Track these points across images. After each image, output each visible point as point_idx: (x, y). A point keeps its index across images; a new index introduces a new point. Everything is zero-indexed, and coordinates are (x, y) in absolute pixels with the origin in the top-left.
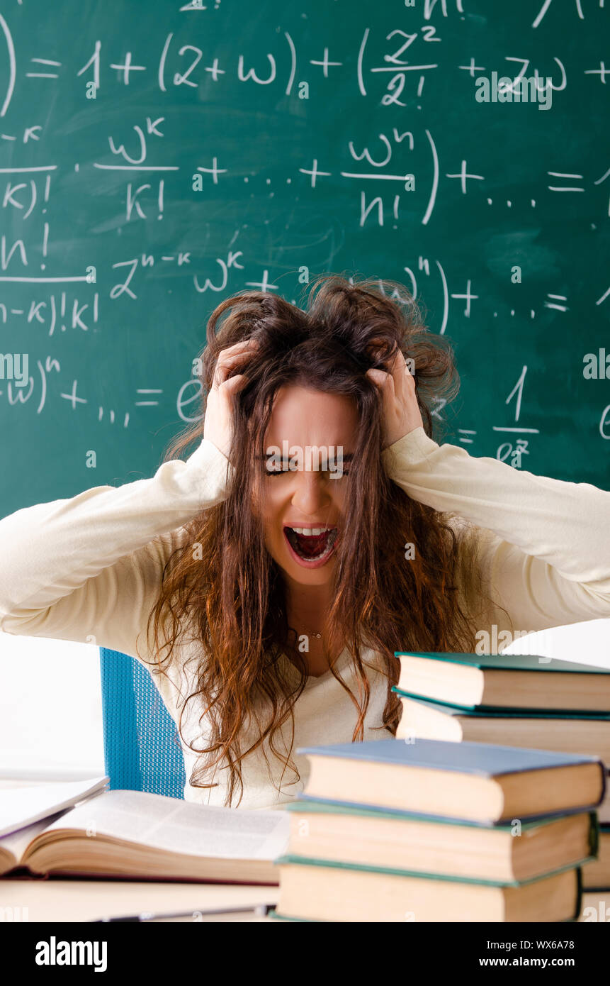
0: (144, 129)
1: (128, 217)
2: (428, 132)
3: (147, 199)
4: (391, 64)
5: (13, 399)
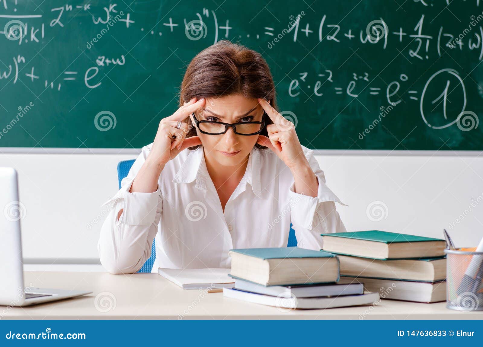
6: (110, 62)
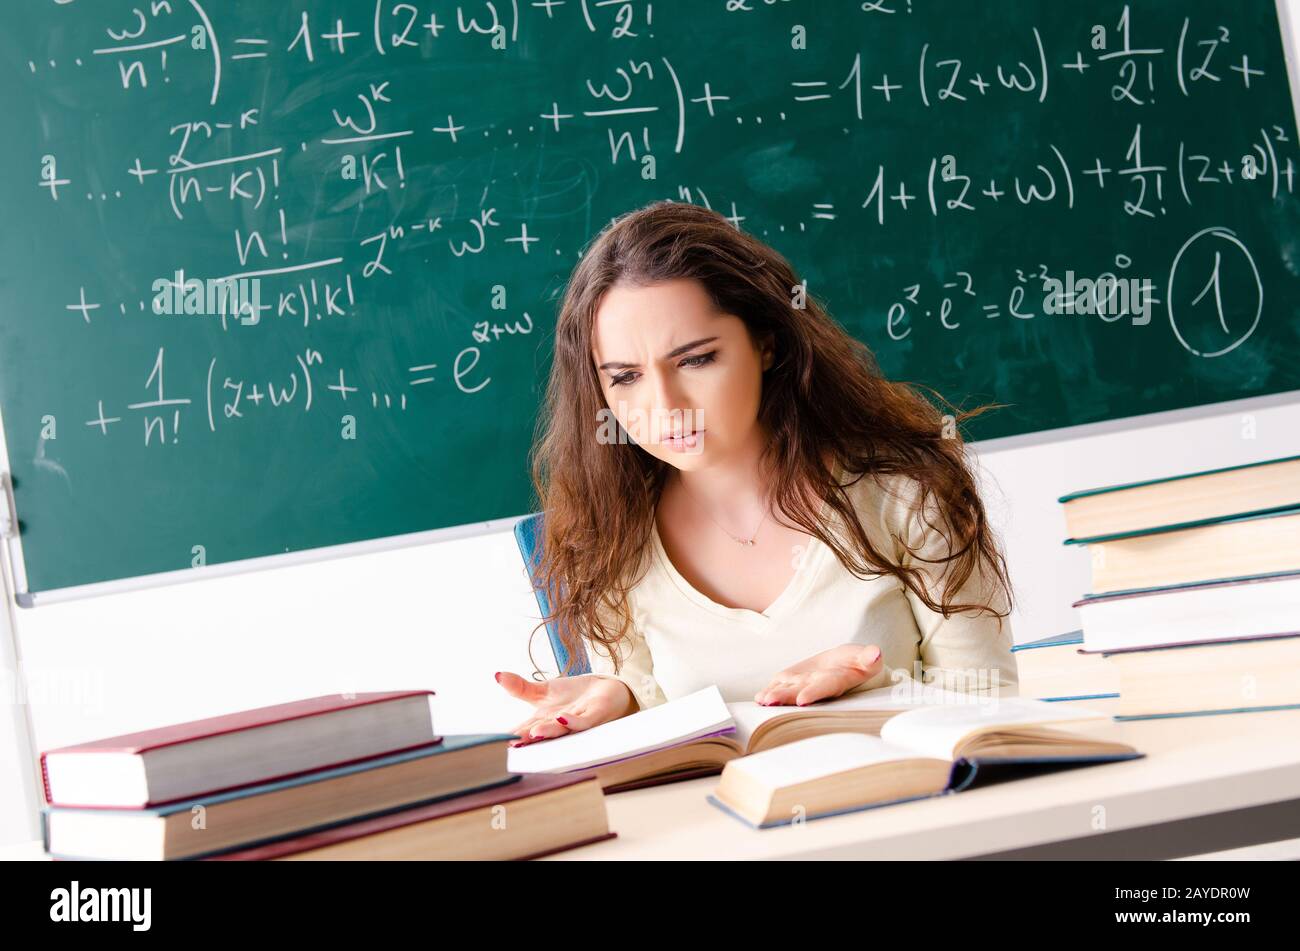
0: (370, 98)
1: (368, 191)
2: (665, 60)
3: (386, 168)
5: (277, 401)
6: (502, 331)
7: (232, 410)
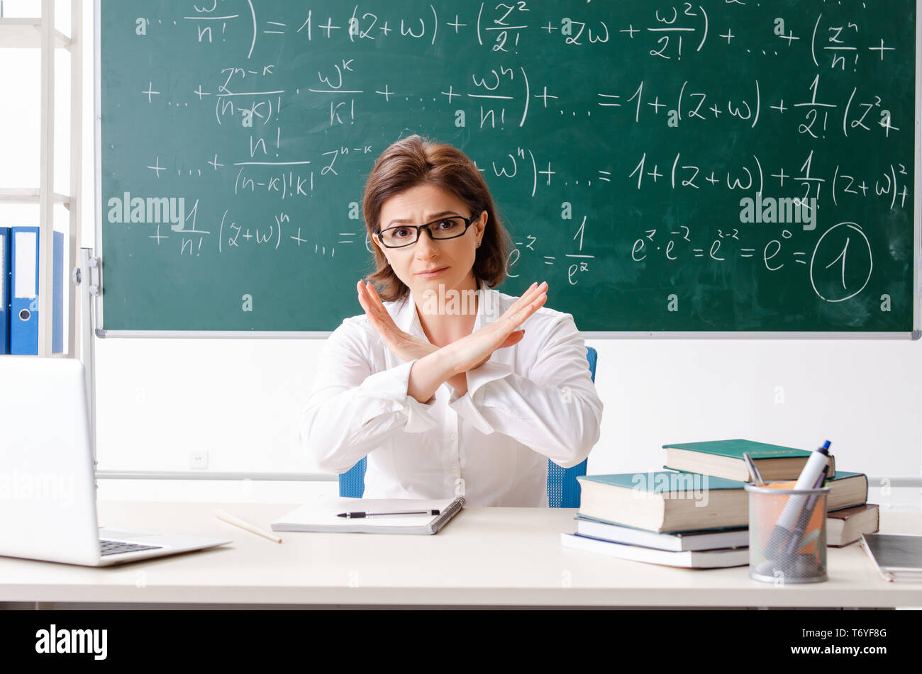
0: (341, 67)
1: (332, 123)
2: (522, 69)
3: (344, 111)
4: (498, 25)
5: (260, 240)
7: (233, 242)
